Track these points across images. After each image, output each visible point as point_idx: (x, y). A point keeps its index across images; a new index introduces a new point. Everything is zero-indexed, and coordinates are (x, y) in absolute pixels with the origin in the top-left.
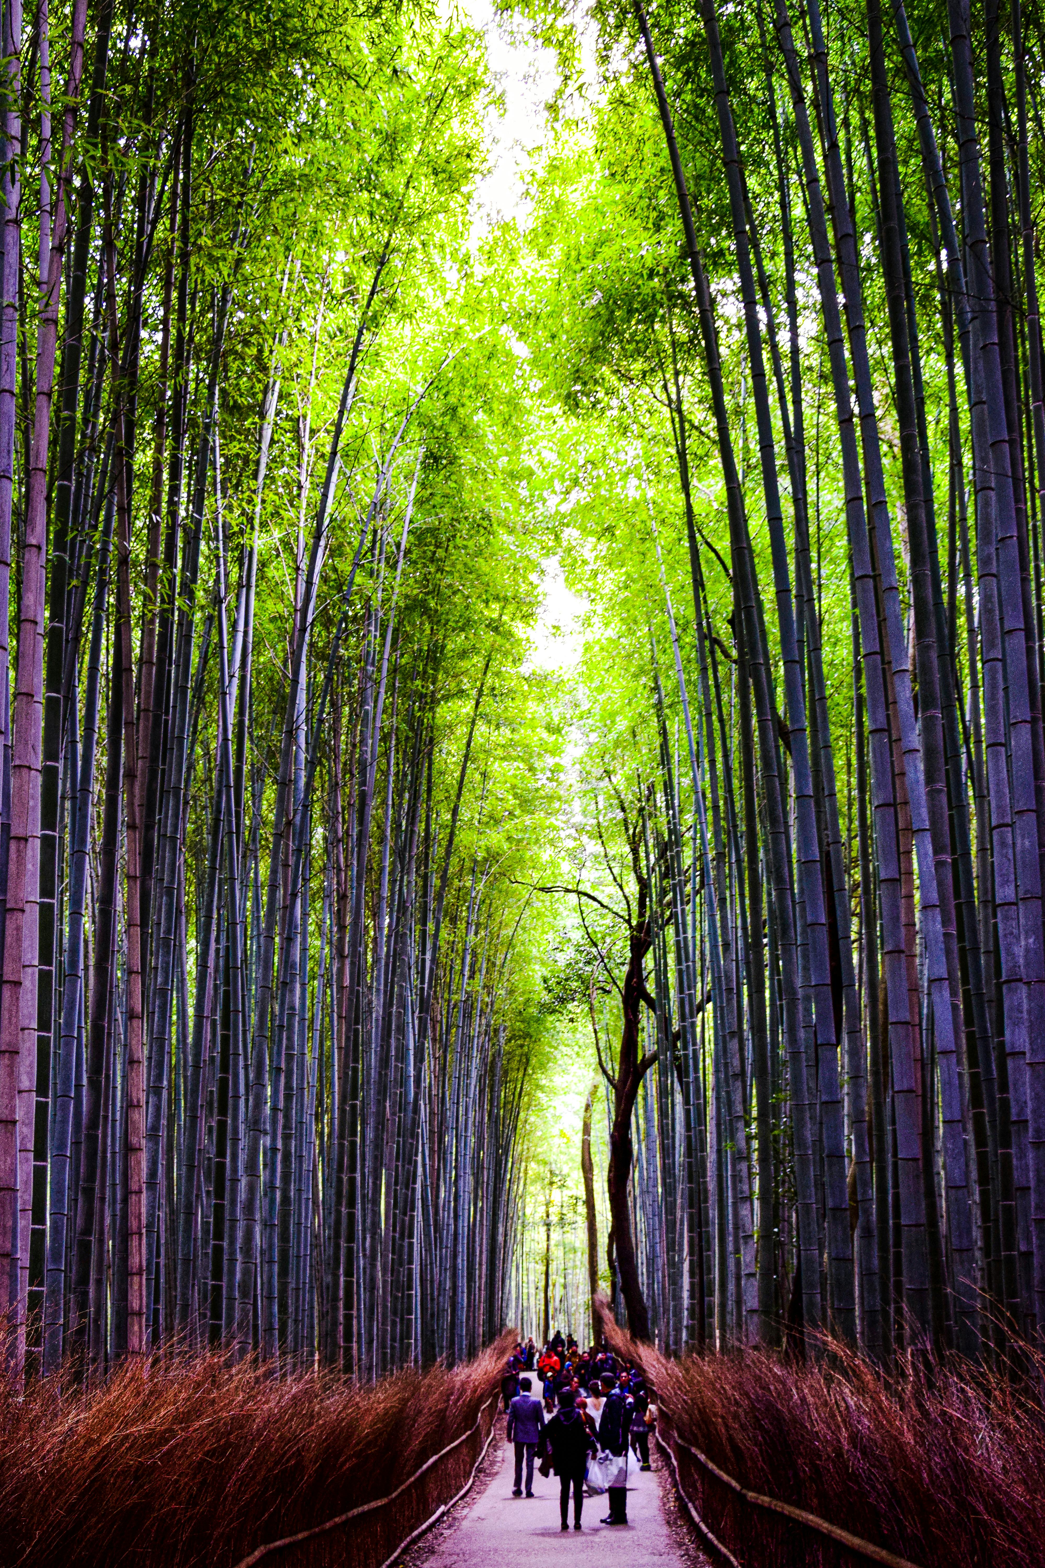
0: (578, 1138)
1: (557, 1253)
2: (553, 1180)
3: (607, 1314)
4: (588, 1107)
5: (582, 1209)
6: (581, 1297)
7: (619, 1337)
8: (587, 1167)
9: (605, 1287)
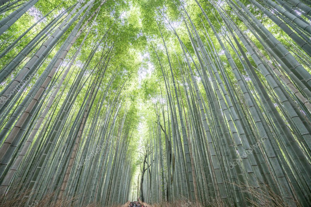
0: (137, 179)
1: (134, 192)
2: (135, 184)
3: (139, 199)
4: (139, 176)
5: (137, 188)
6: (136, 198)
7: (141, 202)
8: (138, 182)
9: (139, 196)
